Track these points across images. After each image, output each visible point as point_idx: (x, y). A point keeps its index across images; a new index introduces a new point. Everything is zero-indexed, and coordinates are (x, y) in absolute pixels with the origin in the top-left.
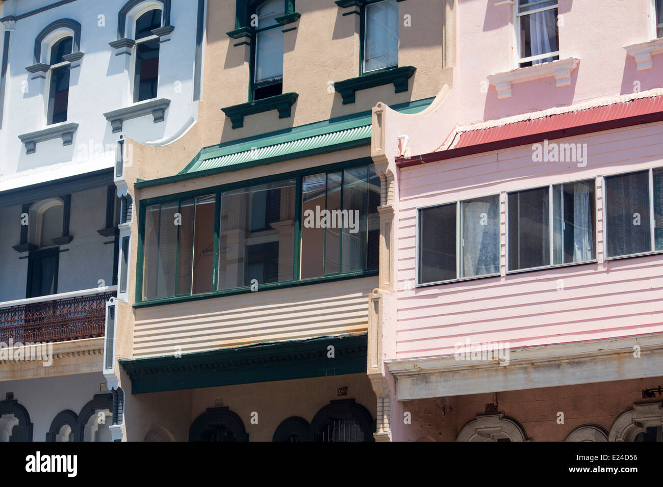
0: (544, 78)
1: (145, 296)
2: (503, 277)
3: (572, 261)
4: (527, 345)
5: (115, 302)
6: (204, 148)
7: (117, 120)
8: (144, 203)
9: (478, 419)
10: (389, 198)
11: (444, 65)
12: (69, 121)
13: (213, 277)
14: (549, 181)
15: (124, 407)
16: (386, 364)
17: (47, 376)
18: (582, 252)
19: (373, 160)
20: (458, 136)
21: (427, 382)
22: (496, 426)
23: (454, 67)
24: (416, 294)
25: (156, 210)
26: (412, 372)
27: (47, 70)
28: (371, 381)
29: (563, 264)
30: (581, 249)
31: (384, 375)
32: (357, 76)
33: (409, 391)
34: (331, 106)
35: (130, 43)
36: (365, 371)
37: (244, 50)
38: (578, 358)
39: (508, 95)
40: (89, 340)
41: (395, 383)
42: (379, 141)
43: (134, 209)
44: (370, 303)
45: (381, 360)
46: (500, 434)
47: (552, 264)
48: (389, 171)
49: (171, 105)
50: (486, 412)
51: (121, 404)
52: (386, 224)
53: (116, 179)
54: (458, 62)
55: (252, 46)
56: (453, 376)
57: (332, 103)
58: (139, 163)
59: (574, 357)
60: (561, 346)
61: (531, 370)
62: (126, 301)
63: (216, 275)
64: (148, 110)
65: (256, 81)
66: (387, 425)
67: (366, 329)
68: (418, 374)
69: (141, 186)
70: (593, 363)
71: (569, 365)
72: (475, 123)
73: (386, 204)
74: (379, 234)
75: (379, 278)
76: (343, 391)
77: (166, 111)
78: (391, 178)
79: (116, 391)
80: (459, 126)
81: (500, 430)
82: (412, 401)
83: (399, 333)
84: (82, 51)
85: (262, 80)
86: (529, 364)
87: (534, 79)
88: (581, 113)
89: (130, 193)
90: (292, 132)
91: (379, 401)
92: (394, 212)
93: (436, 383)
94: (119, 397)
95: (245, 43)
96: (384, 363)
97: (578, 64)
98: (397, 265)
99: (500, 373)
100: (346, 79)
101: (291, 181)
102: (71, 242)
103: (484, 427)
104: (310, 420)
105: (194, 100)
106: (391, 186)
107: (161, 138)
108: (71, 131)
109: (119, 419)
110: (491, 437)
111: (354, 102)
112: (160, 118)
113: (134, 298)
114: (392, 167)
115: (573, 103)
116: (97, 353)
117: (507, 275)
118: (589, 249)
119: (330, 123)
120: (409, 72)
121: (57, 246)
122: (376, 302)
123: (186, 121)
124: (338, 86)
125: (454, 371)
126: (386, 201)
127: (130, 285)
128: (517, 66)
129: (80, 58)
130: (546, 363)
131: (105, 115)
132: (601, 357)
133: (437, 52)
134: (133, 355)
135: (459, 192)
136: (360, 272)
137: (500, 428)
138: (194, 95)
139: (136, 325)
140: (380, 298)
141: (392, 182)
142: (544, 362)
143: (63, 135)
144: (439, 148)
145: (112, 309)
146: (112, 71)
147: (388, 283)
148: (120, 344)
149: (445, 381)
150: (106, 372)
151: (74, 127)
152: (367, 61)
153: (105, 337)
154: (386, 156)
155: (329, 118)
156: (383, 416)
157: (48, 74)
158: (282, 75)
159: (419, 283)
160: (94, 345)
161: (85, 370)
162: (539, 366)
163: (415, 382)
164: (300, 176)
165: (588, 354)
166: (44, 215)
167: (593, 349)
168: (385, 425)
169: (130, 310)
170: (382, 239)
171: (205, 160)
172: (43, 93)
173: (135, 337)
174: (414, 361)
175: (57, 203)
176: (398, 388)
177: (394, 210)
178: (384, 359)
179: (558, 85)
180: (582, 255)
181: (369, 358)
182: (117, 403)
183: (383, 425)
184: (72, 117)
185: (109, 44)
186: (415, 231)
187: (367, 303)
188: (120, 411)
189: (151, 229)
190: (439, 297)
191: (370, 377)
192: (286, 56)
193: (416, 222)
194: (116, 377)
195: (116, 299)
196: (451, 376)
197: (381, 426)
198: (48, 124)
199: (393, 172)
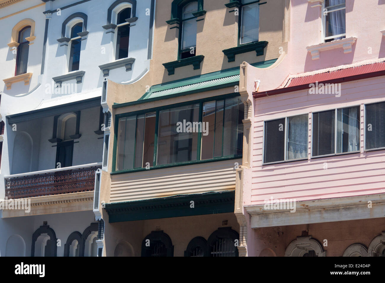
0: (337, 48)
1: (117, 168)
2: (309, 160)
3: (347, 152)
4: (322, 198)
5: (101, 171)
6: (153, 86)
7: (106, 69)
8: (117, 116)
9: (298, 239)
10: (248, 115)
11: (283, 40)
12: (80, 70)
13: (153, 158)
14: (335, 106)
15: (104, 230)
16: (245, 207)
17: (64, 212)
18: (352, 146)
19: (240, 94)
20: (290, 81)
21: (267, 218)
22: (307, 243)
23: (288, 42)
24: (262, 168)
25: (124, 120)
26: (259, 212)
27: (69, 41)
28: (237, 217)
29: (342, 153)
30: (352, 144)
31: (243, 213)
32: (236, 46)
33: (258, 223)
34: (222, 63)
35: (114, 27)
36: (233, 211)
37: (175, 31)
38: (348, 206)
39: (318, 58)
40: (86, 193)
41: (250, 218)
42: (244, 83)
43: (112, 119)
44: (237, 173)
45: (242, 205)
46: (309, 248)
47: (336, 153)
48: (249, 100)
49: (136, 61)
50: (302, 235)
51: (102, 228)
52: (247, 129)
53: (102, 103)
54: (291, 39)
55: (180, 29)
56: (281, 215)
57: (222, 61)
58: (115, 94)
59: (346, 205)
60: (339, 199)
61: (323, 212)
62: (107, 171)
63: (156, 157)
64: (123, 64)
65: (182, 48)
66: (245, 242)
67: (234, 188)
68: (262, 214)
69: (116, 107)
70: (357, 208)
71: (344, 210)
72: (300, 73)
73: (247, 118)
74: (243, 136)
75: (242, 160)
76: (226, 222)
77: (133, 65)
78: (250, 104)
79: (100, 221)
80: (291, 75)
81: (309, 246)
82: (260, 228)
83: (253, 191)
84: (88, 30)
85: (186, 48)
86: (322, 208)
87: (332, 49)
88: (357, 68)
89: (110, 111)
90: (200, 77)
91: (241, 228)
92: (251, 123)
93: (272, 218)
94: (102, 224)
95: (176, 27)
96: (244, 207)
97: (356, 41)
98: (253, 153)
99: (307, 213)
100: (230, 48)
101: (197, 105)
102: (80, 138)
103: (301, 243)
104: (207, 238)
105: (148, 59)
106: (250, 108)
107: (130, 80)
108: (81, 75)
109: (102, 236)
110: (305, 249)
111: (234, 61)
112: (129, 69)
113: (111, 169)
114: (251, 98)
115: (353, 63)
116: (90, 199)
117: (312, 159)
118: (356, 145)
119: (221, 72)
120: (264, 44)
121: (72, 140)
122: (240, 173)
123: (143, 70)
124: (226, 52)
125: (282, 212)
126: (247, 117)
127: (109, 162)
128: (323, 42)
129: (87, 34)
130: (331, 208)
131: (100, 67)
132: (361, 205)
133: (280, 34)
134: (110, 201)
135: (287, 112)
136: (233, 156)
137: (309, 245)
138: (148, 56)
139: (112, 184)
140: (242, 171)
141: (251, 106)
142: (330, 208)
143: (77, 78)
144: (279, 87)
145: (99, 175)
146: (104, 42)
147: (247, 162)
148: (102, 195)
149: (277, 217)
150: (94, 210)
151: (83, 73)
152: (242, 38)
153: (95, 191)
154: (247, 92)
155: (220, 70)
156: (243, 236)
157: (70, 43)
158: (196, 46)
159: (264, 162)
160: (89, 195)
161: (84, 209)
162: (327, 210)
163: (261, 218)
164: (202, 102)
165: (353, 204)
166: (66, 122)
167: (356, 201)
168: (244, 242)
169: (109, 176)
170: (245, 138)
171: (153, 93)
172: (66, 54)
173: (111, 191)
174: (260, 206)
175: (73, 116)
176: (251, 221)
177: (251, 122)
178: (244, 205)
179: (345, 52)
180: (353, 148)
181: (235, 204)
182: (101, 228)
183: (243, 242)
184: (82, 67)
185: (102, 27)
186: (262, 134)
187: (235, 173)
188: (102, 232)
189: (121, 131)
190: (275, 171)
191: (236, 215)
192: (198, 35)
193: (263, 128)
194: (100, 213)
195: (101, 170)
196: (280, 215)
197: (242, 242)
198: (69, 71)
199: (251, 101)
